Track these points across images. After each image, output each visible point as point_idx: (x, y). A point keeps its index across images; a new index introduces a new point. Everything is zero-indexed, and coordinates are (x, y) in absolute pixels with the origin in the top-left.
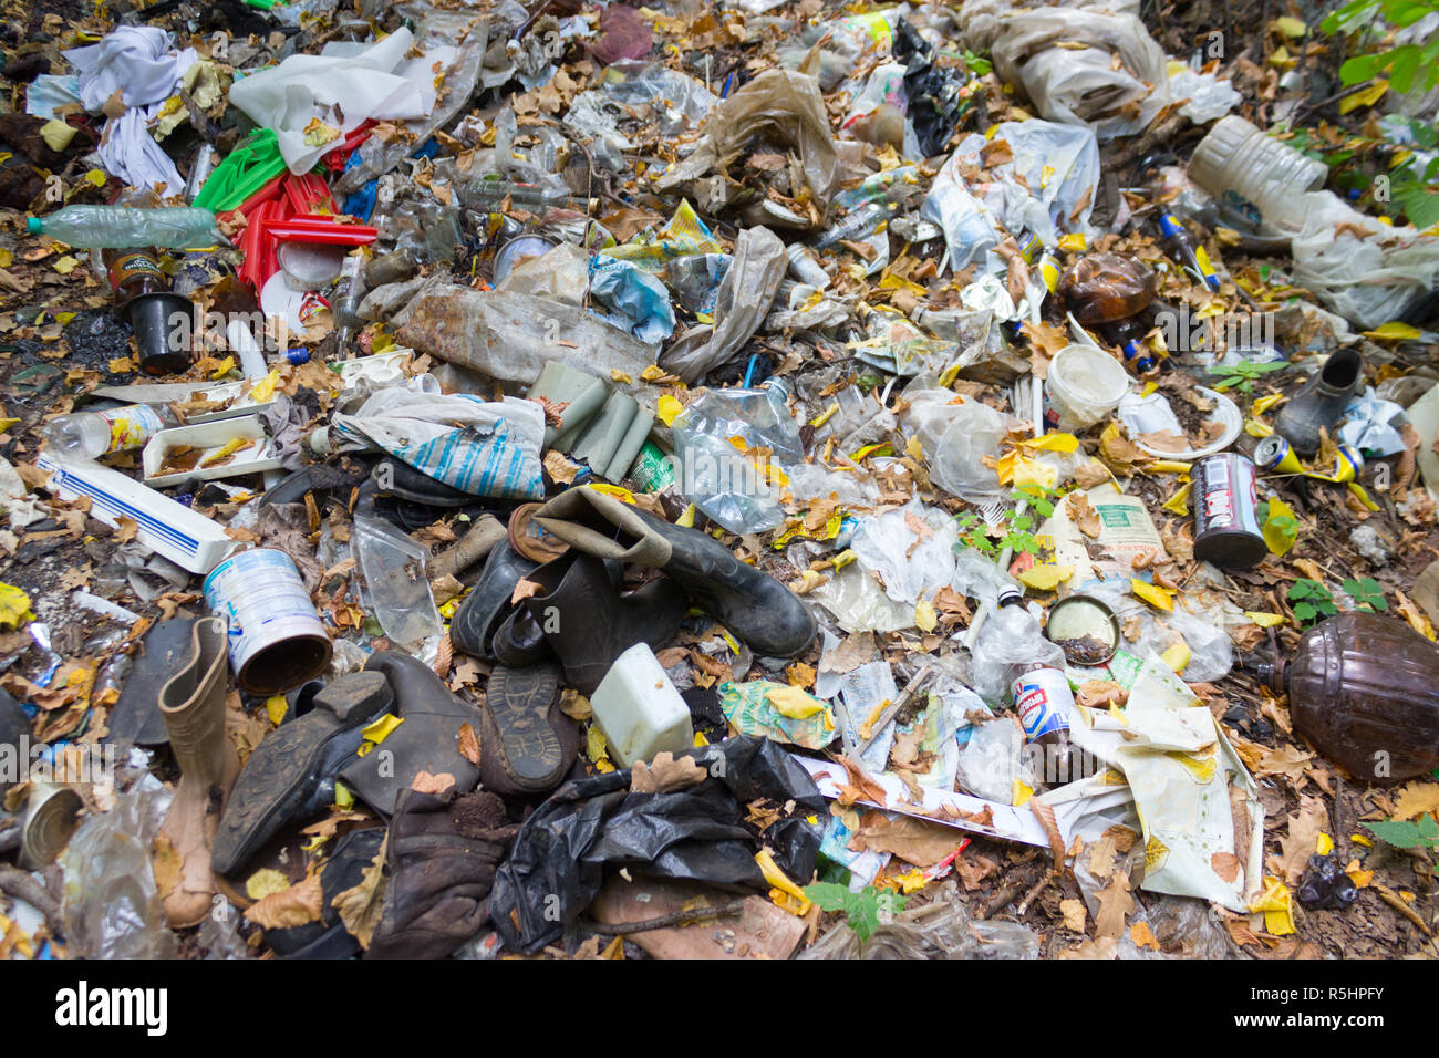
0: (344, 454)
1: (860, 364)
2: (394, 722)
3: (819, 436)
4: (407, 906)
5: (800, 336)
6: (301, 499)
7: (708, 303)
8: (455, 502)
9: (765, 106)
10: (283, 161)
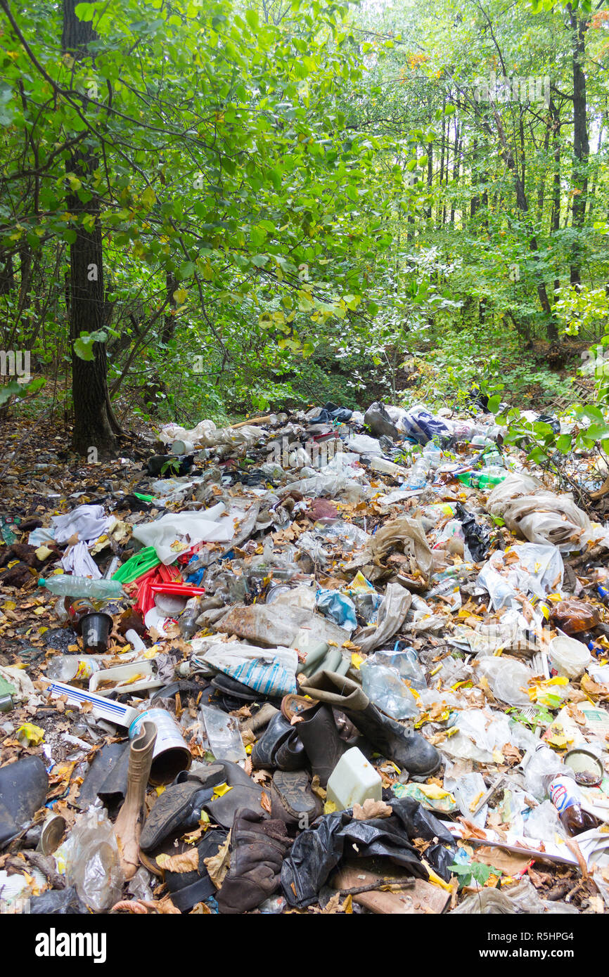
0: (197, 674)
1: (452, 647)
2: (228, 788)
3: (434, 679)
4: (242, 864)
5: (420, 634)
6: (173, 697)
7: (373, 619)
8: (252, 698)
9: (396, 533)
10: (159, 560)
